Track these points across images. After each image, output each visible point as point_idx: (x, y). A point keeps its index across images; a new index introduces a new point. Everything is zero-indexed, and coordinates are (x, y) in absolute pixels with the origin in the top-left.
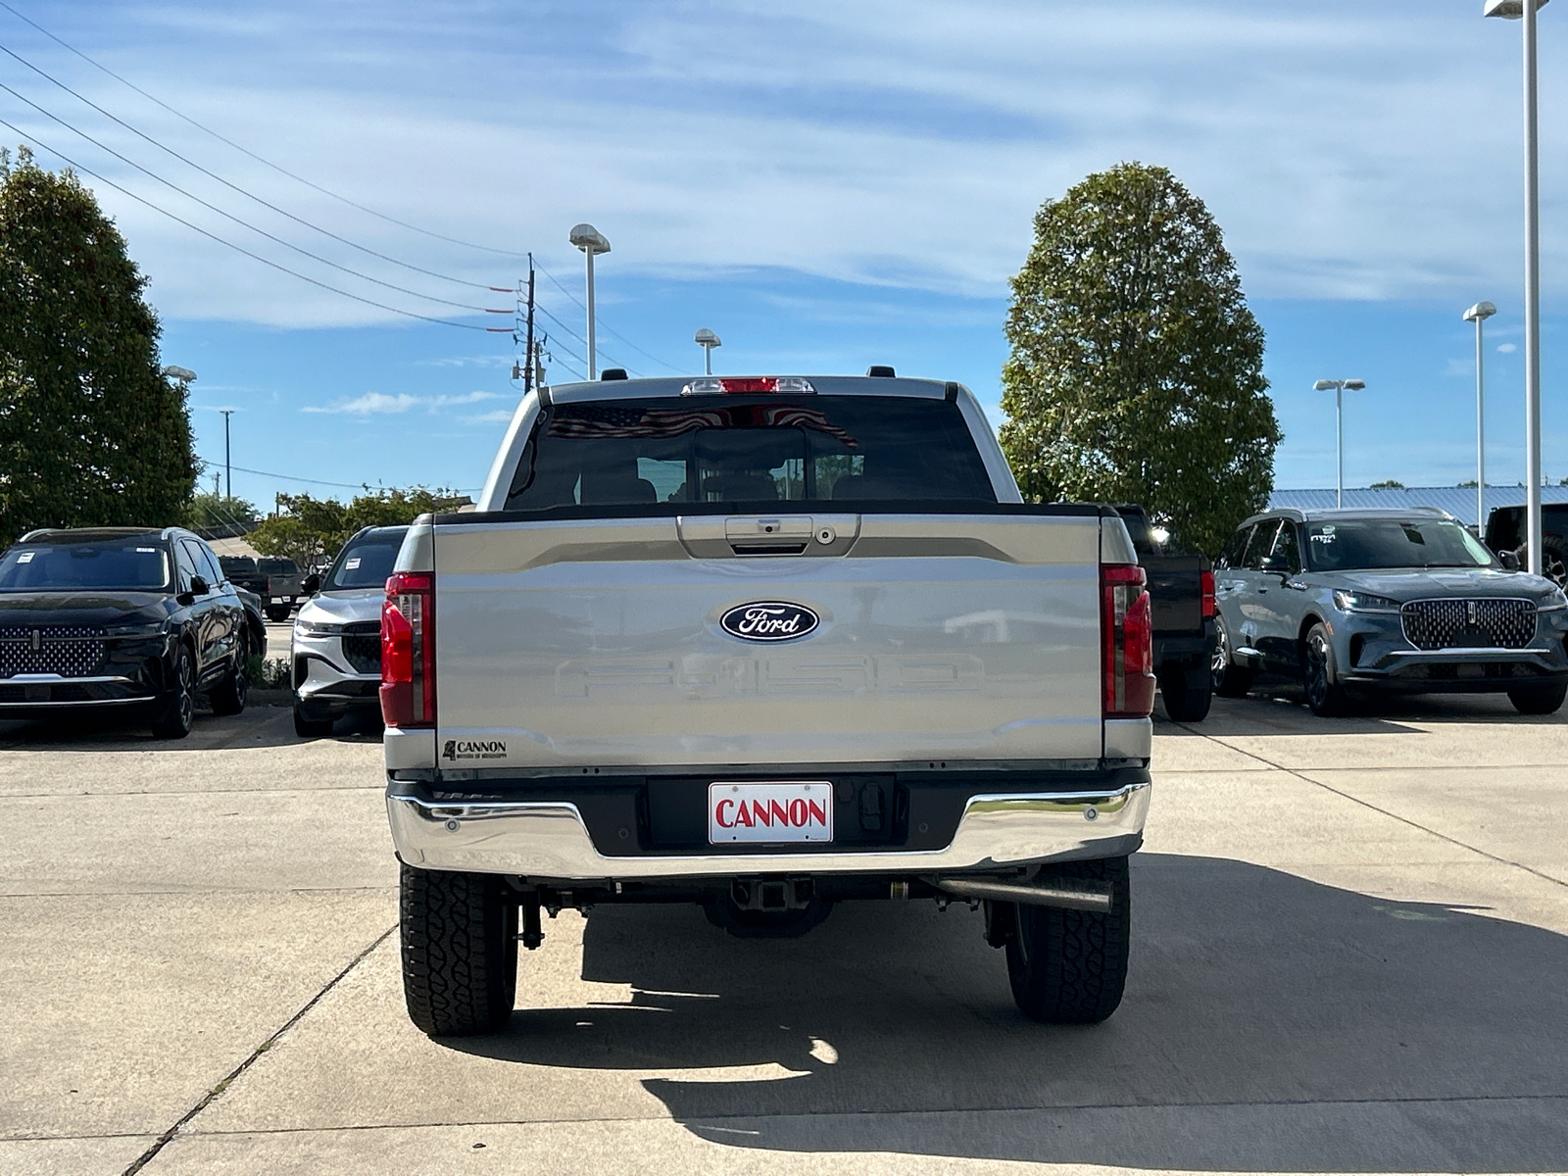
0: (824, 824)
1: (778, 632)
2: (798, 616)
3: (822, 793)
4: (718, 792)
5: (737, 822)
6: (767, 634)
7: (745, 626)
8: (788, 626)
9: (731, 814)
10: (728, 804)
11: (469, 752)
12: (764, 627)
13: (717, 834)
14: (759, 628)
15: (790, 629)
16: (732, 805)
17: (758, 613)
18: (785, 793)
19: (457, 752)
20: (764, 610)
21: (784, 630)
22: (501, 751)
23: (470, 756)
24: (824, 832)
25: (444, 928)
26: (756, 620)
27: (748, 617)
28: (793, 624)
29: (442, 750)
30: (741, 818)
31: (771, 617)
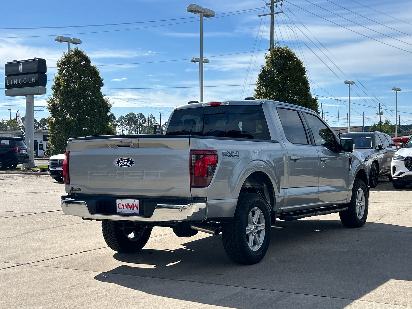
0: (138, 210)
1: (126, 165)
2: (130, 162)
3: (137, 202)
4: (118, 201)
5: (122, 208)
6: (124, 165)
7: (120, 164)
8: (128, 164)
9: (121, 206)
10: (120, 204)
11: (75, 190)
12: (124, 164)
13: (118, 211)
14: (123, 164)
15: (128, 165)
16: (121, 204)
17: (123, 160)
18: (130, 202)
19: (73, 190)
20: (124, 160)
22: (80, 190)
23: (75, 191)
24: (137, 211)
25: (107, 228)
26: (122, 162)
27: (121, 162)
28: (129, 163)
29: (71, 189)
30: (122, 207)
31: (125, 162)
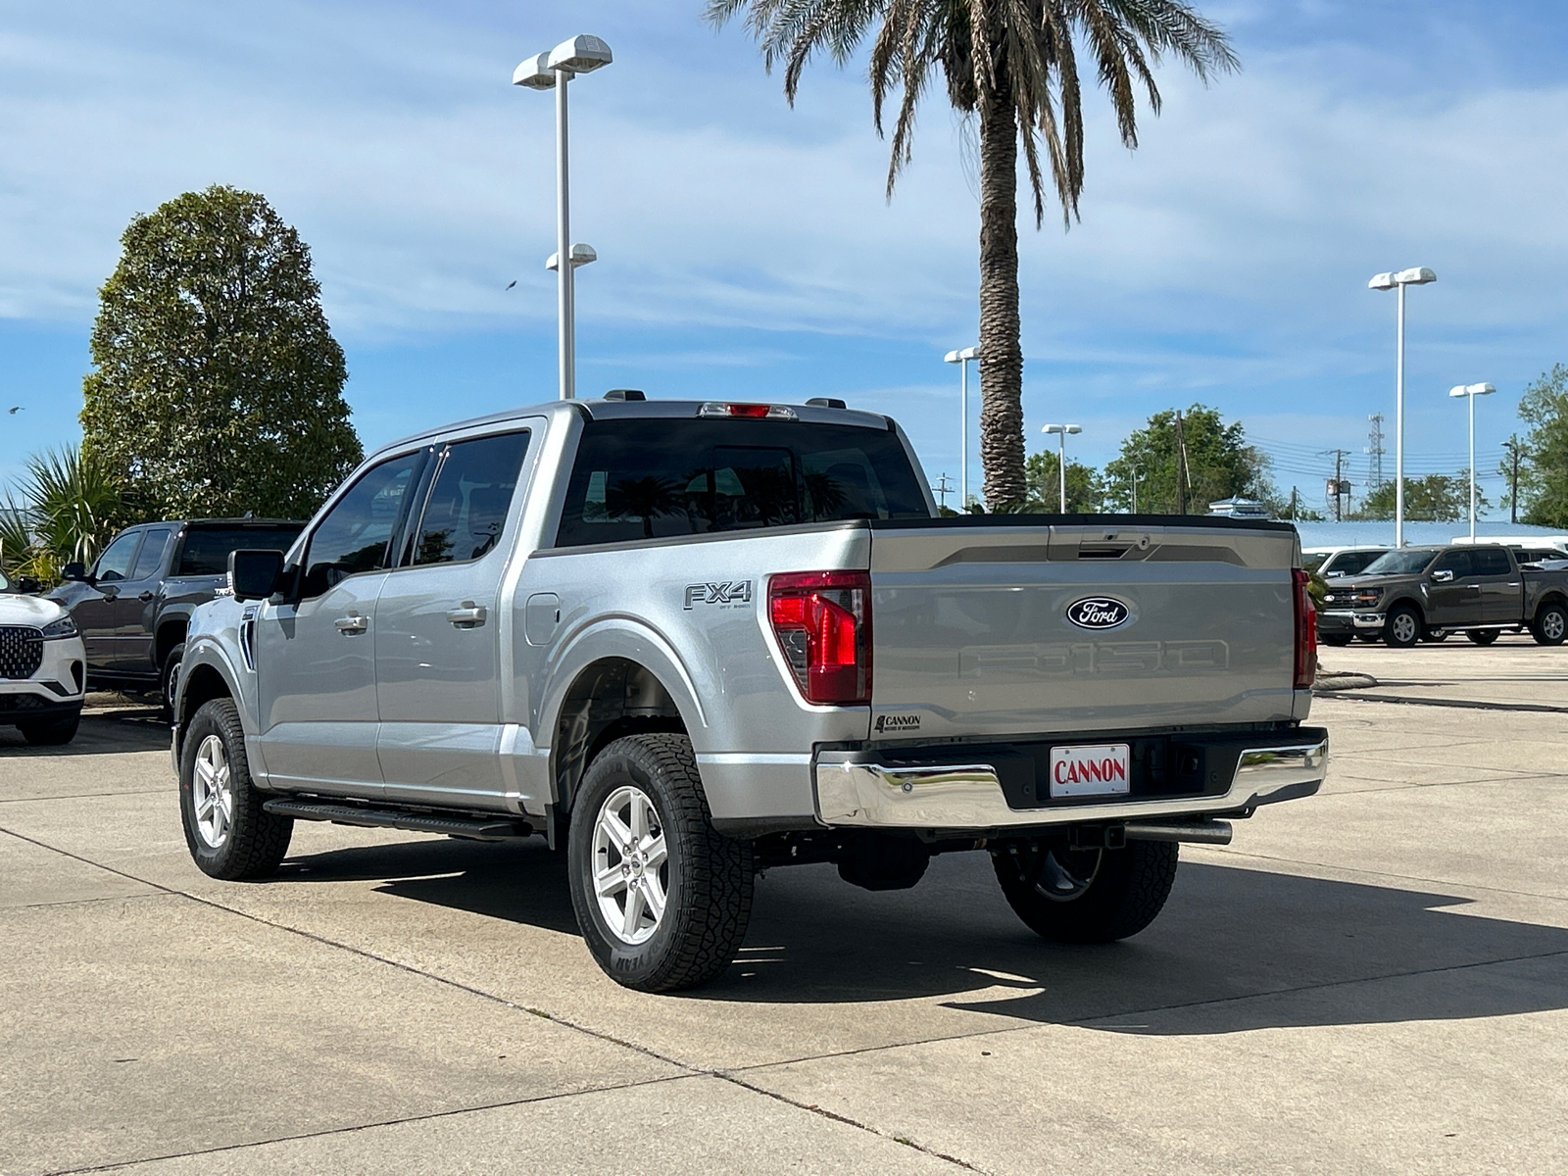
0: (1123, 778)
1: (1105, 622)
2: (1117, 609)
3: (1121, 753)
4: (1057, 754)
5: (1069, 779)
6: (1097, 624)
7: (1084, 617)
8: (1110, 617)
9: (1064, 772)
10: (1062, 764)
11: (894, 725)
12: (1095, 618)
13: (1056, 790)
14: (1092, 619)
15: (1112, 620)
16: (1065, 765)
17: (1092, 606)
18: (1098, 754)
19: (885, 726)
20: (1095, 604)
21: (1109, 621)
22: (917, 724)
23: (894, 728)
24: (1122, 784)
26: (1090, 612)
27: (1085, 610)
28: (1114, 614)
29: (874, 724)
30: (1071, 776)
31: (1100, 610)
